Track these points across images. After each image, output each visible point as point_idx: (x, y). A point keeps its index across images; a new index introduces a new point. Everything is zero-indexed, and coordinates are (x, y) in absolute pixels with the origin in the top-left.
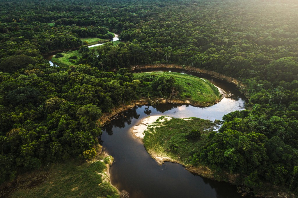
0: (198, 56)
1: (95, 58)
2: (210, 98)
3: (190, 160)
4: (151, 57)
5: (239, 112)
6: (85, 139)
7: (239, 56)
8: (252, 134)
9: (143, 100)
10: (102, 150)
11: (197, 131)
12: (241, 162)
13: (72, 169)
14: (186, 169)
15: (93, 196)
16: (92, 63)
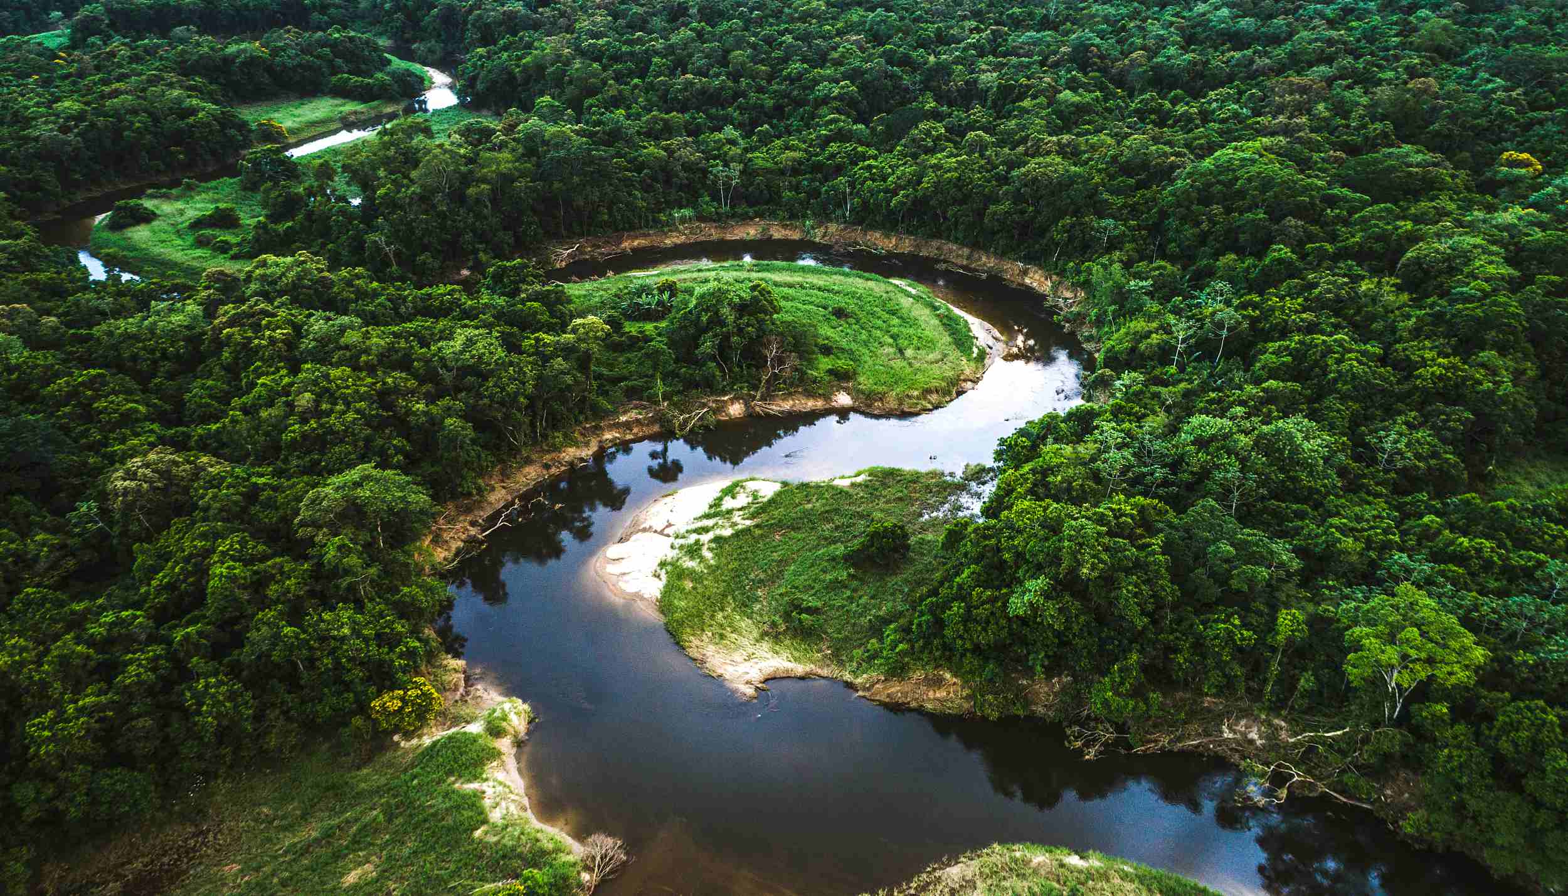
0: (870, 167)
1: (342, 212)
2: (936, 370)
3: (875, 656)
4: (647, 189)
5: (1057, 416)
6: (366, 640)
7: (1048, 153)
8: (1114, 506)
9: (633, 415)
10: (467, 679)
11: (895, 526)
12: (1076, 628)
13: (327, 789)
14: (860, 693)
15: (454, 887)
16: (330, 246)
